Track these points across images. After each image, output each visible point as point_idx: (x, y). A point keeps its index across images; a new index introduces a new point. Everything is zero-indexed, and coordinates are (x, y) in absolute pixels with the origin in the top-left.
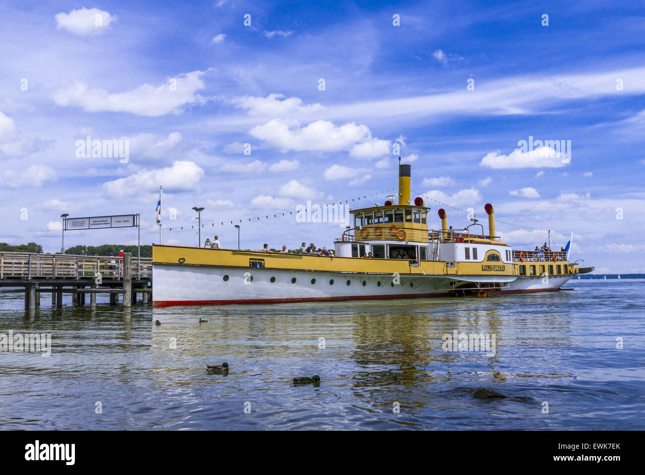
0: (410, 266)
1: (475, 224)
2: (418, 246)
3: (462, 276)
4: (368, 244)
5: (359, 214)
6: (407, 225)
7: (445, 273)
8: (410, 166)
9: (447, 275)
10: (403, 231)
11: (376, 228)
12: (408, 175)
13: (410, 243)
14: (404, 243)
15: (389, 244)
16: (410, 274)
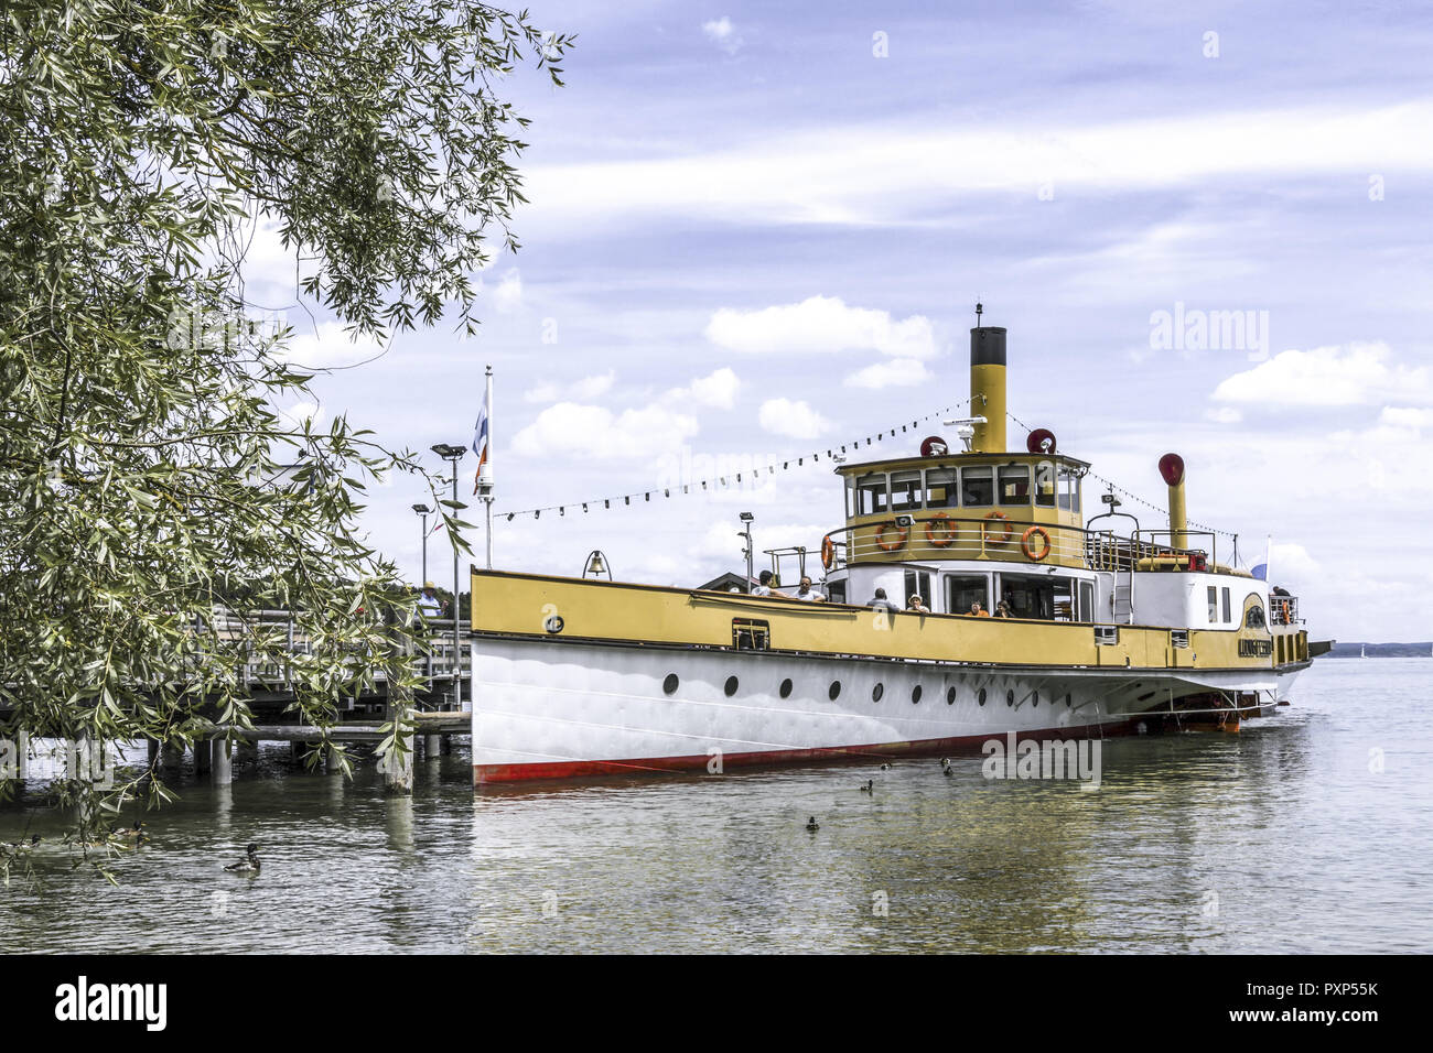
0: (1096, 641)
1: (1112, 513)
2: (1076, 579)
3: (1205, 672)
4: (936, 571)
5: (870, 475)
6: (1040, 513)
7: (1170, 664)
8: (1004, 331)
9: (1175, 669)
10: (1042, 533)
11: (934, 523)
12: (999, 358)
13: (1061, 572)
14: (1042, 570)
15: (1001, 573)
16: (1098, 667)
